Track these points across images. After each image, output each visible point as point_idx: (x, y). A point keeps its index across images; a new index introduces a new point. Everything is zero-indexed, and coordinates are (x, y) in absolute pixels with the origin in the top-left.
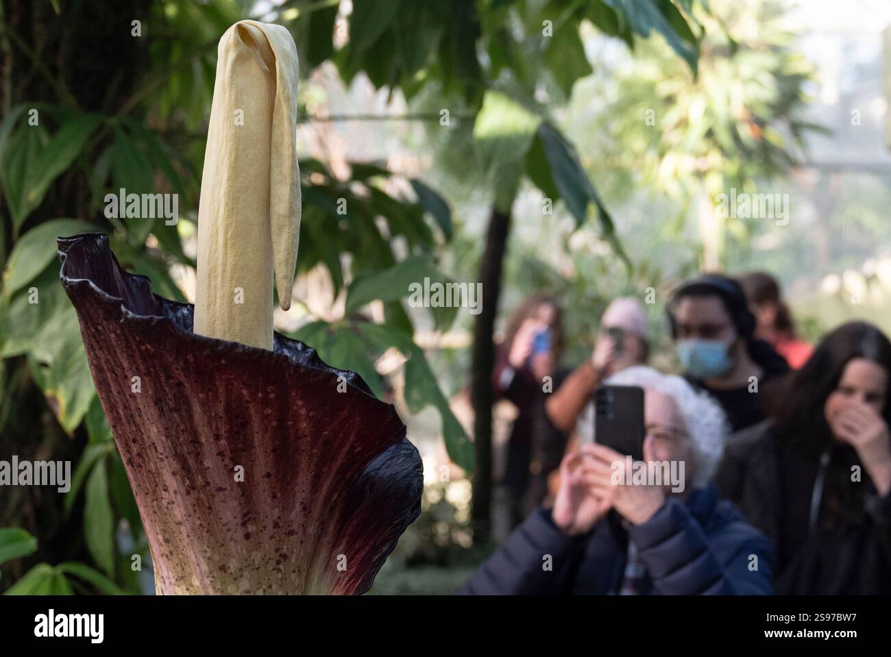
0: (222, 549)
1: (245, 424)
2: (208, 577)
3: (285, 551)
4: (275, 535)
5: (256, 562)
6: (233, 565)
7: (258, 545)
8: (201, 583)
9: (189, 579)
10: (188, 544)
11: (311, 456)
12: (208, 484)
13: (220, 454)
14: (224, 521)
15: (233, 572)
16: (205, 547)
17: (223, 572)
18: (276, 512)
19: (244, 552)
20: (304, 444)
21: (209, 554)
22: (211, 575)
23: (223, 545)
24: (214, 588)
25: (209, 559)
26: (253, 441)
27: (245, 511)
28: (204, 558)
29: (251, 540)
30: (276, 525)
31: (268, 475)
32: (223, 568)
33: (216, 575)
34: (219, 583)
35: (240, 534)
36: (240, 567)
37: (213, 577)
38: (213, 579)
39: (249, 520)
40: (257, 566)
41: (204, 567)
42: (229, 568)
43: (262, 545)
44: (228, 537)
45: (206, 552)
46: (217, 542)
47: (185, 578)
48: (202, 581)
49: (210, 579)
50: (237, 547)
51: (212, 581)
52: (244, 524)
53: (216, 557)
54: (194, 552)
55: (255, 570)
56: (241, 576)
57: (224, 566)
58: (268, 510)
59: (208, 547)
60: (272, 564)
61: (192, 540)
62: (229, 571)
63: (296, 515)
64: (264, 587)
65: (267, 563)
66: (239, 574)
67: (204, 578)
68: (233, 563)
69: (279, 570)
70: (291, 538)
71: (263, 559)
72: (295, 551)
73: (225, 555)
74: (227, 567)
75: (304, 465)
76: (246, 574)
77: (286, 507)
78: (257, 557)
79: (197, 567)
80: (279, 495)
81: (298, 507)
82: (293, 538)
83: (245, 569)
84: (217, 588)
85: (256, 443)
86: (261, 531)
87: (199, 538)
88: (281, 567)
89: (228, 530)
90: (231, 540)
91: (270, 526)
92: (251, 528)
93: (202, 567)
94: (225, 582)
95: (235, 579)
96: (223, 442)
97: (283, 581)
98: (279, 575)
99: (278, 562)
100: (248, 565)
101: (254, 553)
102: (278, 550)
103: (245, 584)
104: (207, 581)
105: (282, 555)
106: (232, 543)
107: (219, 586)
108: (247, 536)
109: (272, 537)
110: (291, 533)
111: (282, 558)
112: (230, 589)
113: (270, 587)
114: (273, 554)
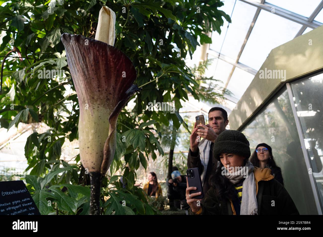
0: (93, 93)
1: (98, 62)
5: (101, 98)
6: (96, 97)
7: (102, 94)
11: (114, 74)
12: (90, 77)
13: (93, 70)
14: (94, 86)
15: (95, 99)
16: (89, 93)
18: (106, 87)
19: (98, 95)
20: (112, 70)
21: (90, 95)
23: (93, 92)
26: (100, 67)
27: (99, 84)
30: (106, 90)
31: (104, 76)
32: (93, 98)
35: (97, 90)
39: (100, 87)
44: (94, 90)
46: (92, 91)
50: (97, 93)
52: (98, 88)
53: (92, 95)
55: (101, 100)
56: (98, 100)
58: (104, 86)
60: (105, 100)
63: (111, 89)
69: (107, 102)
71: (103, 98)
72: (111, 99)
73: (94, 95)
75: (113, 76)
76: (99, 100)
77: (109, 86)
79: (87, 98)
80: (107, 82)
81: (112, 87)
85: (101, 67)
86: (103, 91)
87: (87, 91)
88: (108, 101)
89: (95, 89)
90: (95, 91)
91: (105, 90)
92: (100, 89)
94: (94, 101)
95: (96, 101)
96: (93, 67)
97: (108, 105)
98: (107, 103)
99: (107, 100)
100: (99, 98)
101: (101, 96)
102: (107, 97)
103: (98, 102)
104: (89, 101)
105: (108, 98)
106: (95, 92)
107: (92, 102)
108: (99, 91)
109: (105, 93)
110: (110, 94)
111: (108, 99)
112: (95, 103)
113: (105, 105)
114: (106, 97)
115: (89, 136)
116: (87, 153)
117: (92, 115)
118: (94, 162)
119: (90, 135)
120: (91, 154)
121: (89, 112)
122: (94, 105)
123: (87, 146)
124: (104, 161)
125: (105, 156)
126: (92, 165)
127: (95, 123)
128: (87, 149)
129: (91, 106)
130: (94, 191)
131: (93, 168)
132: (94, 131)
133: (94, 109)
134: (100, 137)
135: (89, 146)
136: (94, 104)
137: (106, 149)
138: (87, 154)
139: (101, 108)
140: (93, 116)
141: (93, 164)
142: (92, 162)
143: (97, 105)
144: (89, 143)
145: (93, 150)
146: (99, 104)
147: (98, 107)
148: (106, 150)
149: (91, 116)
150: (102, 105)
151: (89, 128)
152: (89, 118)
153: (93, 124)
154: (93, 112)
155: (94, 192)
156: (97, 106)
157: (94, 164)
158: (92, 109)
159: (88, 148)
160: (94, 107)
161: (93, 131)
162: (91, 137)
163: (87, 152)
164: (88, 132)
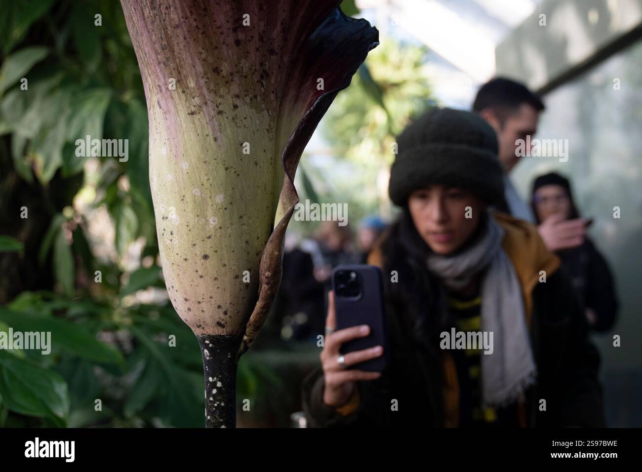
0: (216, 52)
2: (203, 78)
3: (267, 67)
4: (261, 49)
5: (245, 70)
6: (225, 68)
7: (246, 54)
8: (196, 84)
9: (184, 81)
10: (184, 46)
14: (218, 24)
15: (225, 75)
16: (200, 49)
17: (216, 74)
18: (262, 25)
19: (235, 57)
21: (203, 56)
22: (206, 76)
23: (216, 48)
24: (208, 89)
25: (204, 60)
27: (237, 17)
28: (199, 59)
29: (240, 47)
30: (261, 39)
32: (216, 70)
33: (209, 77)
34: (212, 84)
35: (231, 40)
36: (231, 71)
37: (208, 78)
38: (208, 80)
39: (240, 27)
40: (245, 74)
41: (200, 69)
42: (222, 71)
43: (250, 55)
44: (221, 41)
45: (201, 53)
46: (211, 44)
47: (181, 82)
48: (197, 83)
49: (205, 80)
50: (229, 52)
51: (206, 82)
52: (235, 30)
53: (211, 60)
54: (191, 54)
55: (243, 78)
56: (232, 80)
57: (217, 68)
58: (256, 21)
59: (203, 49)
60: (256, 78)
61: (188, 42)
62: (221, 75)
63: (276, 33)
64: (251, 96)
65: (253, 73)
66: (230, 78)
67: (200, 79)
68: (225, 66)
69: (262, 85)
70: (272, 57)
71: (250, 69)
72: (274, 71)
73: (218, 58)
74: (219, 70)
76: (236, 78)
77: (270, 23)
78: (245, 65)
79: (193, 69)
80: (264, 8)
81: (279, 27)
82: (274, 57)
83: (235, 74)
84: (211, 89)
86: (249, 40)
87: (195, 40)
88: (264, 83)
89: (222, 33)
90: (224, 43)
91: (257, 38)
92: (241, 36)
93: (197, 68)
94: (218, 84)
95: (227, 82)
97: (265, 96)
98: (263, 90)
99: (262, 77)
100: (238, 72)
101: (243, 61)
102: (262, 64)
103: (235, 89)
104: (202, 82)
105: (264, 71)
106: (224, 47)
107: (212, 87)
108: (238, 42)
109: (257, 50)
110: (272, 52)
111: (265, 75)
112: (222, 91)
113: (255, 97)
114: (258, 67)
115: (205, 217)
116: (201, 277)
117: (216, 139)
118: (226, 306)
119: (210, 213)
120: (216, 279)
121: (203, 128)
122: (220, 100)
123: (199, 251)
124: (259, 304)
125: (264, 287)
126: (220, 315)
127: (226, 169)
128: (200, 261)
129: (209, 102)
130: (219, 398)
131: (219, 324)
132: (225, 198)
133: (220, 113)
134: (245, 218)
135: (208, 252)
136: (221, 96)
137: (270, 265)
138: (201, 280)
139: (245, 110)
140: (219, 142)
141: (221, 311)
142: (219, 307)
143: (229, 97)
144: (209, 243)
145: (225, 265)
146: (238, 96)
147: (236, 107)
148: (268, 269)
149: (212, 142)
150: (248, 99)
151: (207, 185)
152: (205, 149)
153: (222, 172)
154: (217, 128)
155: (220, 401)
156: (230, 101)
157: (225, 313)
158: (213, 113)
159: (206, 257)
160: (221, 108)
161: (219, 199)
162: (213, 222)
163: (200, 273)
164: (203, 199)
